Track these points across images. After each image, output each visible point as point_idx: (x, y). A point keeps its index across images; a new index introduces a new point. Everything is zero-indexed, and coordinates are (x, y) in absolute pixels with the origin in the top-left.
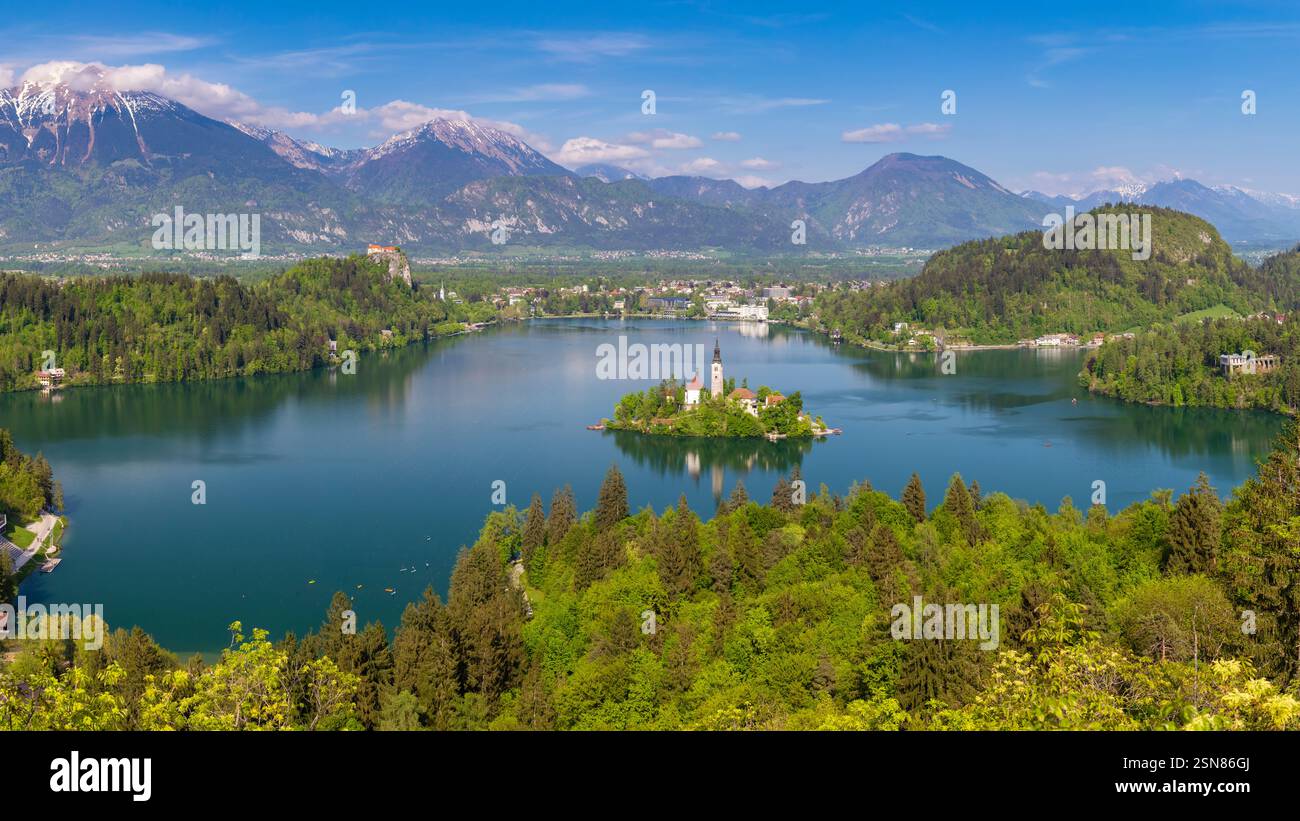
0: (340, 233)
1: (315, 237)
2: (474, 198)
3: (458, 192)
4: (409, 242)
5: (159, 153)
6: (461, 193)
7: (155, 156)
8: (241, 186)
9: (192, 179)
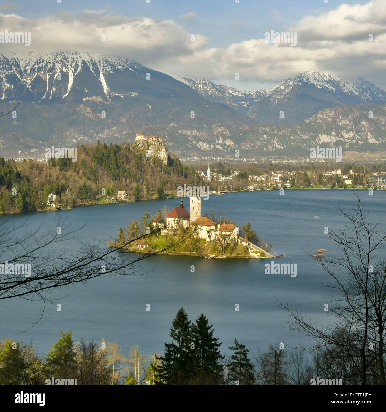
0: (230, 144)
1: (212, 146)
2: (325, 120)
3: (314, 116)
4: (277, 150)
5: (115, 92)
6: (316, 116)
7: (113, 94)
8: (168, 114)
9: (135, 108)
